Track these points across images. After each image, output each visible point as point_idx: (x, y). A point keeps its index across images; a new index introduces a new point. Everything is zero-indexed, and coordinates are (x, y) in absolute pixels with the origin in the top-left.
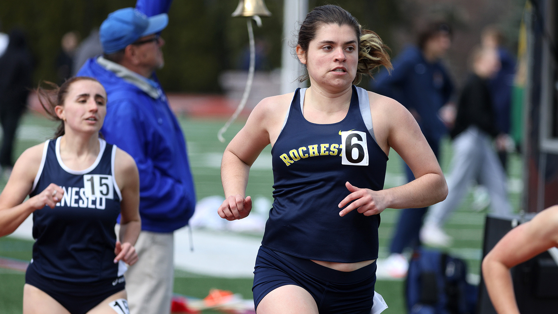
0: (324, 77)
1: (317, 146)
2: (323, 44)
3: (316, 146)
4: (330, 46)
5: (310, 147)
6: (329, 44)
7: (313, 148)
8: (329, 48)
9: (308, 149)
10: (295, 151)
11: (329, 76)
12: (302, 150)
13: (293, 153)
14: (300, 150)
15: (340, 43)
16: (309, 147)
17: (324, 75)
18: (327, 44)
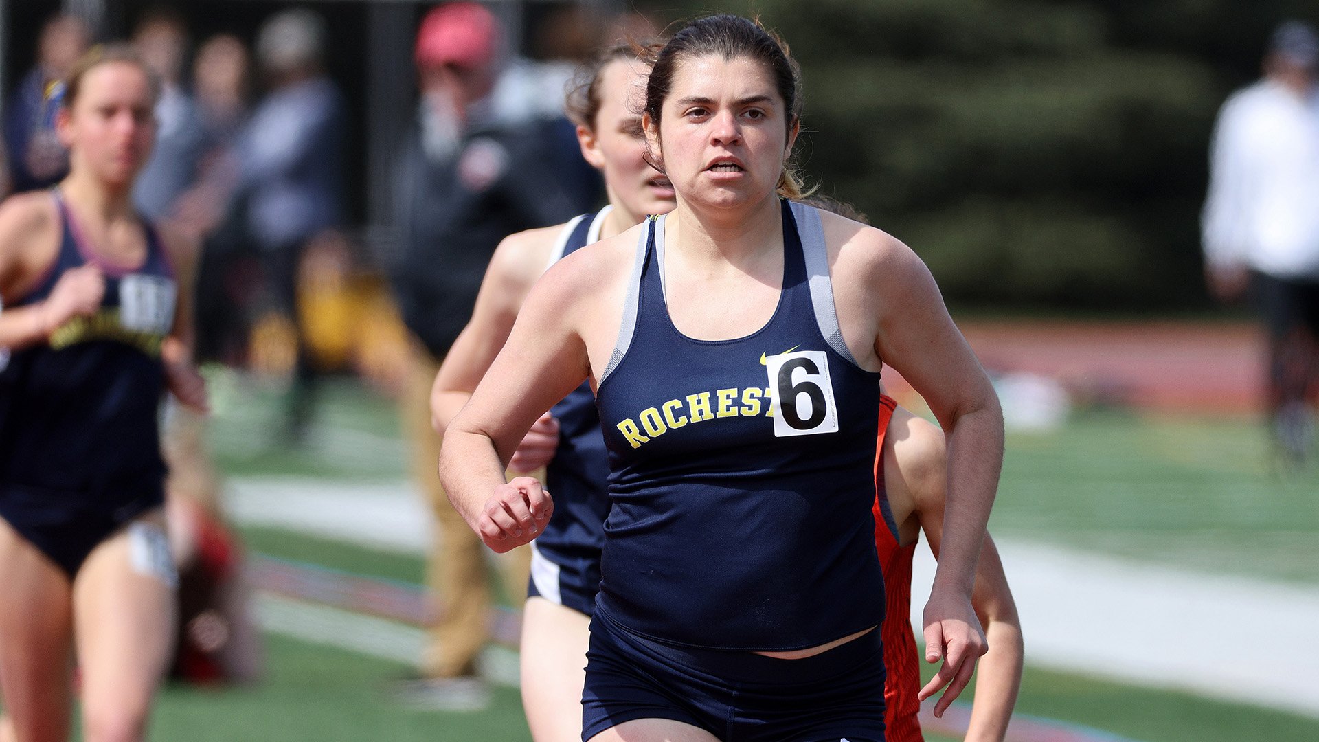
0: (692, 185)
1: (707, 394)
2: (686, 106)
3: (705, 396)
4: (703, 109)
5: (691, 399)
6: (700, 104)
7: (699, 402)
8: (697, 112)
9: (686, 405)
10: (653, 411)
11: (702, 182)
12: (672, 408)
13: (650, 417)
14: (667, 407)
15: (723, 102)
16: (689, 398)
17: (691, 181)
18: (696, 104)
